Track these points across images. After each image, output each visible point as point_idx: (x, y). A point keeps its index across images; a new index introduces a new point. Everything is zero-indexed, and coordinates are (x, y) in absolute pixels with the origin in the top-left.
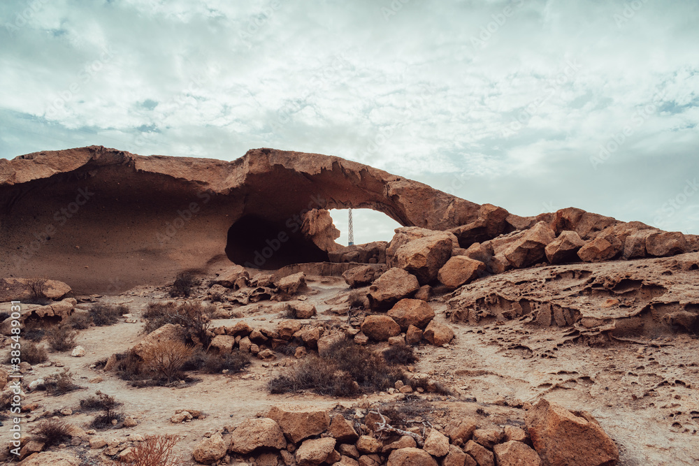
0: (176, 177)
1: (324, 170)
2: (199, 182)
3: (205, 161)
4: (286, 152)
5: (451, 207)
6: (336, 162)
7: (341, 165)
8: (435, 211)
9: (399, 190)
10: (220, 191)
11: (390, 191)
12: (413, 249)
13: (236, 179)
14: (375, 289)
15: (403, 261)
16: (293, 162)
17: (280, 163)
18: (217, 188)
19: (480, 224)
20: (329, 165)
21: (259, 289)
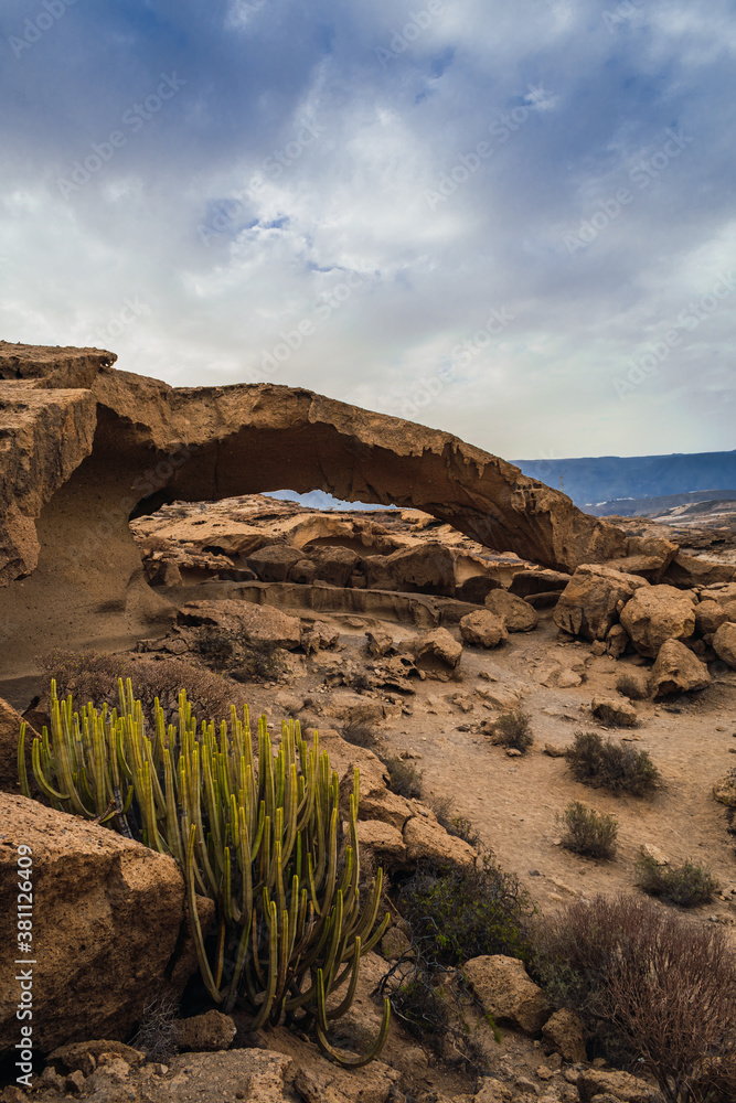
1: (427, 452)
4: (344, 405)
5: (597, 533)
6: (451, 442)
7: (458, 449)
8: (575, 536)
9: (553, 505)
10: (163, 447)
11: (543, 505)
12: (673, 612)
13: (196, 428)
14: (675, 673)
15: (667, 628)
16: (355, 425)
17: (329, 422)
18: (160, 439)
19: (658, 566)
20: (438, 446)
21: (403, 661)
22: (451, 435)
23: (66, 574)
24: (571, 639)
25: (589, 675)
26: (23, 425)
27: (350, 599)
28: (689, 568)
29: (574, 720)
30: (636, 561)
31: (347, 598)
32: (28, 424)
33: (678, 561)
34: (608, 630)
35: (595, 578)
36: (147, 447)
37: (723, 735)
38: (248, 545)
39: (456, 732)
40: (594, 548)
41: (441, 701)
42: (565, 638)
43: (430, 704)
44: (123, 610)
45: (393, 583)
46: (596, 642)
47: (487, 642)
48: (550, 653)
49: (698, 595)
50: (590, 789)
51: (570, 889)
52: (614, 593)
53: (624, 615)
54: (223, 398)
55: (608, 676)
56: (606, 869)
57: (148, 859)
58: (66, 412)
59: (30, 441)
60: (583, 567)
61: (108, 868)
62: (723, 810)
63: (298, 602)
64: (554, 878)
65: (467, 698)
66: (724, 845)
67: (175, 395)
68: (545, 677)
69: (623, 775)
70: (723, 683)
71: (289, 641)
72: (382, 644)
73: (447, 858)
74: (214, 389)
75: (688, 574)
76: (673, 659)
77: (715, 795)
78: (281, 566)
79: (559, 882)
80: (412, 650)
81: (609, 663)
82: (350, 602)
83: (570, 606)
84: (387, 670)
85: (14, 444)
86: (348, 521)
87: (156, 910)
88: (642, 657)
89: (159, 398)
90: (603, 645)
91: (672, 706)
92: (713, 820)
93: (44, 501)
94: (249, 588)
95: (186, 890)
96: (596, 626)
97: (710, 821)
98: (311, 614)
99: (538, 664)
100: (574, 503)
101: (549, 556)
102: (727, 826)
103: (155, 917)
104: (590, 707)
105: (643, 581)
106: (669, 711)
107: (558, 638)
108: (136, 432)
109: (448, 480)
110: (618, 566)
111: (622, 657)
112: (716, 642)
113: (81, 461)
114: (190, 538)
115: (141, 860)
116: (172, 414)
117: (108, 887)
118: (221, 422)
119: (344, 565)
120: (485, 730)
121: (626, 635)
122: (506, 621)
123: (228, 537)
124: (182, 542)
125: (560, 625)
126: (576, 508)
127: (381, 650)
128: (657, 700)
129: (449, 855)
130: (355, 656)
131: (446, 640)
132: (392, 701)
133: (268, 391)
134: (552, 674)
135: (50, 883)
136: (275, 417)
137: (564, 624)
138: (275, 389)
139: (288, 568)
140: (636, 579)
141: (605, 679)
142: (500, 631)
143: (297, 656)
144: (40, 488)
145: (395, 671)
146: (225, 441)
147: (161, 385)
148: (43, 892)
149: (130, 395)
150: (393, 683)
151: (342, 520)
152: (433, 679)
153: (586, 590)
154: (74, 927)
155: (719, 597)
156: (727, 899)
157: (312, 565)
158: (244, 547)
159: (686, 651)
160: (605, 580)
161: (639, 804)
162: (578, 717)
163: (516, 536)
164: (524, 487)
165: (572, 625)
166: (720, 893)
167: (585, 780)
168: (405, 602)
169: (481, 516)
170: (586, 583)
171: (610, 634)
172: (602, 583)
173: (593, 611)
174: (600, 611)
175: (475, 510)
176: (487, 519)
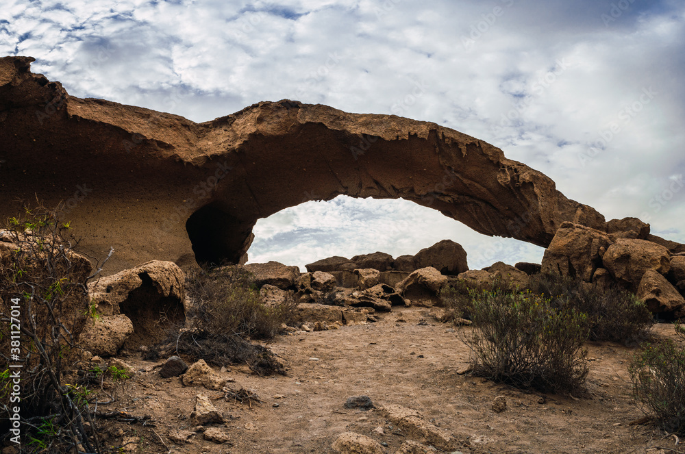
0: (130, 131)
1: (412, 136)
2: (161, 144)
3: (167, 116)
6: (437, 130)
7: (443, 135)
8: (560, 213)
9: (535, 178)
10: (190, 160)
11: (525, 177)
13: (217, 145)
14: (657, 293)
15: (646, 262)
16: (343, 122)
17: (318, 121)
18: (186, 155)
20: (423, 132)
21: (384, 287)
34: (593, 273)
35: (578, 230)
36: (173, 160)
52: (596, 240)
53: (606, 257)
54: (235, 121)
72: (367, 277)
74: (228, 117)
76: (654, 281)
83: (557, 255)
84: (367, 294)
96: (581, 271)
100: (557, 188)
101: (538, 226)
109: (441, 166)
116: (197, 140)
118: (235, 137)
121: (610, 274)
126: (558, 191)
127: (367, 282)
133: (266, 107)
136: (272, 127)
146: (240, 150)
153: (570, 240)
160: (588, 231)
163: (509, 218)
164: (508, 167)
169: (477, 202)
170: (569, 235)
171: (595, 275)
172: (584, 234)
173: (578, 258)
174: (584, 258)
175: (471, 197)
176: (483, 205)
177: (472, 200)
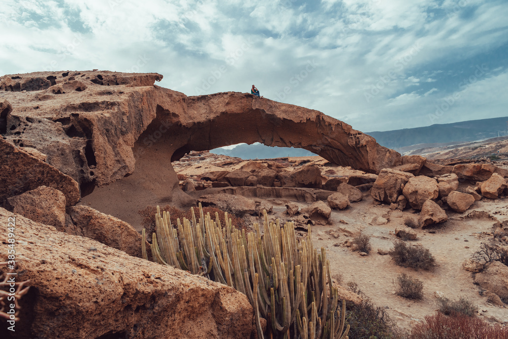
0: (165, 108)
1: (308, 120)
2: (174, 114)
3: (178, 94)
5: (388, 154)
6: (319, 115)
7: (322, 118)
8: (378, 156)
9: (368, 142)
10: (185, 124)
11: (363, 142)
12: (428, 187)
13: (200, 115)
14: (432, 215)
15: (426, 194)
16: (274, 109)
17: (262, 108)
18: (184, 120)
19: (417, 168)
20: (313, 117)
21: (304, 217)
22: (319, 112)
23: (144, 185)
24: (380, 203)
25: (391, 218)
26: (122, 100)
27: (275, 192)
28: (431, 168)
29: (388, 238)
30: (408, 166)
31: (273, 192)
32: (125, 100)
33: (426, 166)
34: (397, 198)
35: (390, 174)
36: (177, 125)
37: (459, 241)
38: (221, 176)
39: (334, 247)
40: (387, 161)
41: (324, 233)
42: (377, 203)
43: (319, 235)
44: (171, 201)
45: (293, 184)
46: (392, 203)
47: (341, 207)
48: (371, 210)
49: (437, 180)
50: (403, 268)
51: (405, 314)
52: (399, 180)
53: (405, 190)
54: (212, 100)
55: (399, 218)
56: (420, 304)
57: (234, 293)
58: (143, 96)
59: (127, 108)
60: (384, 169)
61: (213, 299)
62: (469, 274)
63: (251, 194)
64: (396, 309)
65: (336, 231)
66: (473, 290)
67: (189, 99)
68: (370, 221)
69: (418, 261)
70: (453, 219)
71: (250, 210)
72: (294, 210)
73: (350, 301)
74: (207, 96)
75: (431, 171)
76: (430, 208)
77: (464, 267)
78: (241, 179)
79: (400, 311)
80: (307, 212)
81: (399, 213)
82: (275, 193)
83: (379, 188)
84: (297, 221)
85: (119, 109)
86: (265, 163)
87: (240, 324)
88: (414, 210)
89: (182, 101)
90: (396, 205)
91: (431, 230)
92: (465, 279)
93: (135, 139)
94: (228, 189)
95: (254, 313)
96: (391, 197)
97: (464, 279)
98: (258, 199)
99: (366, 215)
100: (377, 142)
101: (367, 166)
102: (473, 281)
103: (239, 329)
104: (394, 232)
105: (412, 175)
106: (430, 233)
107: (373, 203)
108: (172, 117)
109: (318, 133)
110: (399, 169)
111: (404, 210)
112: (448, 200)
113: (151, 121)
114: (195, 174)
115: (230, 294)
116: (188, 109)
117: (213, 310)
118: (211, 111)
119: (270, 177)
120: (347, 245)
121: (406, 200)
122: (349, 197)
123: (212, 173)
124: (192, 176)
125: (374, 197)
126: (377, 144)
127: (293, 212)
128: (424, 228)
129: (350, 300)
130: (281, 216)
131: (323, 206)
132: (301, 235)
133: (233, 95)
134: (373, 219)
135: (183, 307)
136: (236, 108)
137: (376, 196)
138: (236, 94)
139: (244, 180)
140: (408, 174)
141: (399, 220)
142: (347, 201)
143: (255, 217)
144: (133, 132)
145: (301, 221)
146: (214, 120)
147: (182, 95)
148: (180, 312)
149: (168, 99)
150: (301, 227)
151: (263, 162)
152: (319, 224)
153: (386, 180)
154: (197, 336)
155: (447, 180)
156: (481, 314)
157: (255, 178)
158: (219, 177)
159: (436, 205)
160: (395, 175)
161: (428, 273)
162: (389, 237)
163: (350, 158)
164: (354, 135)
165: (380, 197)
166: (477, 312)
167: (401, 264)
168: (300, 191)
169: (334, 150)
170: (385, 177)
171: (398, 200)
172: (393, 176)
173: (390, 189)
174: (393, 190)
175: (331, 147)
176: (337, 151)
177: (331, 148)
